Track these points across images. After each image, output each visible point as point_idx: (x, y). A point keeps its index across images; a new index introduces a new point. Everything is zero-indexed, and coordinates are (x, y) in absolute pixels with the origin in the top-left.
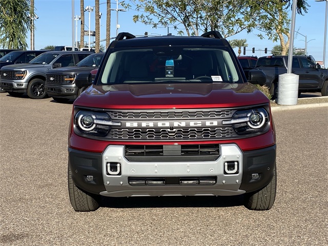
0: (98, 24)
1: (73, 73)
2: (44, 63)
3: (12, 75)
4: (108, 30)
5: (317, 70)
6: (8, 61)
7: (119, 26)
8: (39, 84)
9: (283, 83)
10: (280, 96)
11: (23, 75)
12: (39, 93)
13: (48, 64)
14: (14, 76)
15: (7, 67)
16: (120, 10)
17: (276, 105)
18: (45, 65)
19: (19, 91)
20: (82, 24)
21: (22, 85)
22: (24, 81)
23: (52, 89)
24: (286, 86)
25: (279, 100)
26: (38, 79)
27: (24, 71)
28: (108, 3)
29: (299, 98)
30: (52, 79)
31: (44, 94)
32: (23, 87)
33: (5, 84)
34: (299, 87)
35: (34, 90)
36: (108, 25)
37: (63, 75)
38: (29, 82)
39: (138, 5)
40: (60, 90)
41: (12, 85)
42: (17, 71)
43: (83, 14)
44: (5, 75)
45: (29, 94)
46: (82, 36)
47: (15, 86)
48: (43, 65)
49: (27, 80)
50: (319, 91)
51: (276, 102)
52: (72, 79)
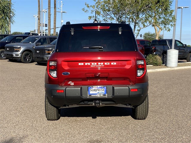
0: (49, 19)
1: (50, 49)
2: (30, 42)
3: (12, 49)
4: (55, 23)
5: (185, 47)
6: (7, 41)
7: (62, 21)
8: (28, 54)
9: (170, 54)
10: (168, 62)
11: (19, 49)
12: (28, 60)
13: (33, 43)
14: (14, 50)
15: (8, 45)
16: (64, 12)
17: (166, 67)
18: (31, 44)
19: (16, 59)
20: (39, 19)
21: (18, 55)
22: (19, 53)
23: (38, 58)
24: (171, 56)
25: (168, 64)
26: (28, 52)
27: (20, 47)
28: (54, 8)
29: (178, 62)
30: (38, 52)
31: (31, 60)
32: (19, 56)
33: (8, 54)
34: (178, 57)
35: (25, 58)
36: (55, 21)
37: (45, 50)
38: (22, 54)
39: (92, 11)
40: (43, 58)
41: (12, 55)
42: (15, 47)
43: (39, 14)
44: (8, 49)
45: (22, 60)
46: (39, 27)
47: (14, 55)
48: (30, 44)
49: (21, 52)
50: (185, 59)
51: (166, 65)
52: (50, 52)
